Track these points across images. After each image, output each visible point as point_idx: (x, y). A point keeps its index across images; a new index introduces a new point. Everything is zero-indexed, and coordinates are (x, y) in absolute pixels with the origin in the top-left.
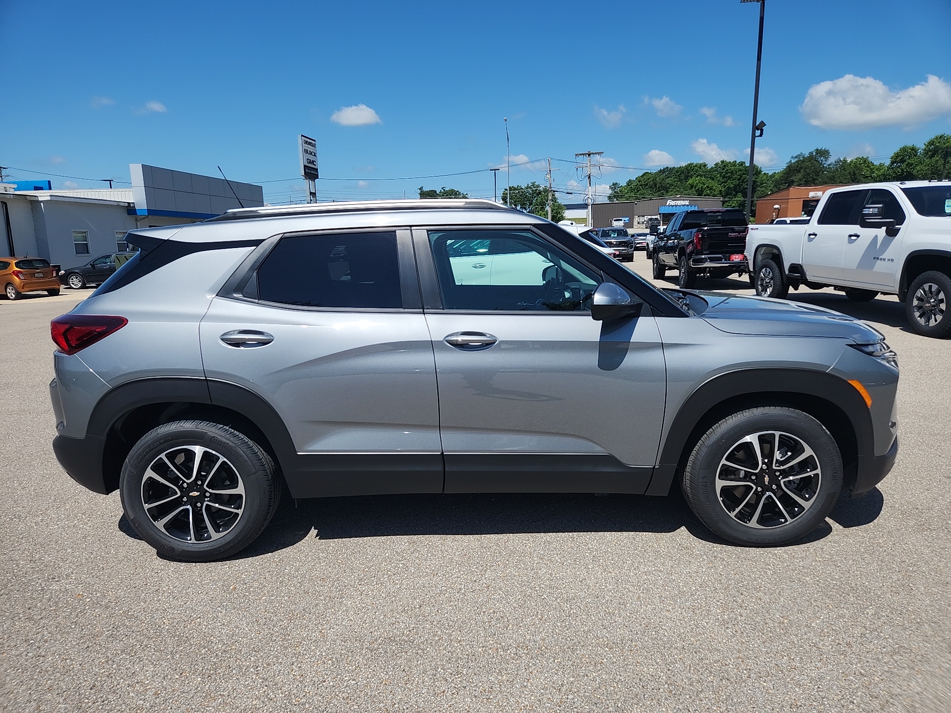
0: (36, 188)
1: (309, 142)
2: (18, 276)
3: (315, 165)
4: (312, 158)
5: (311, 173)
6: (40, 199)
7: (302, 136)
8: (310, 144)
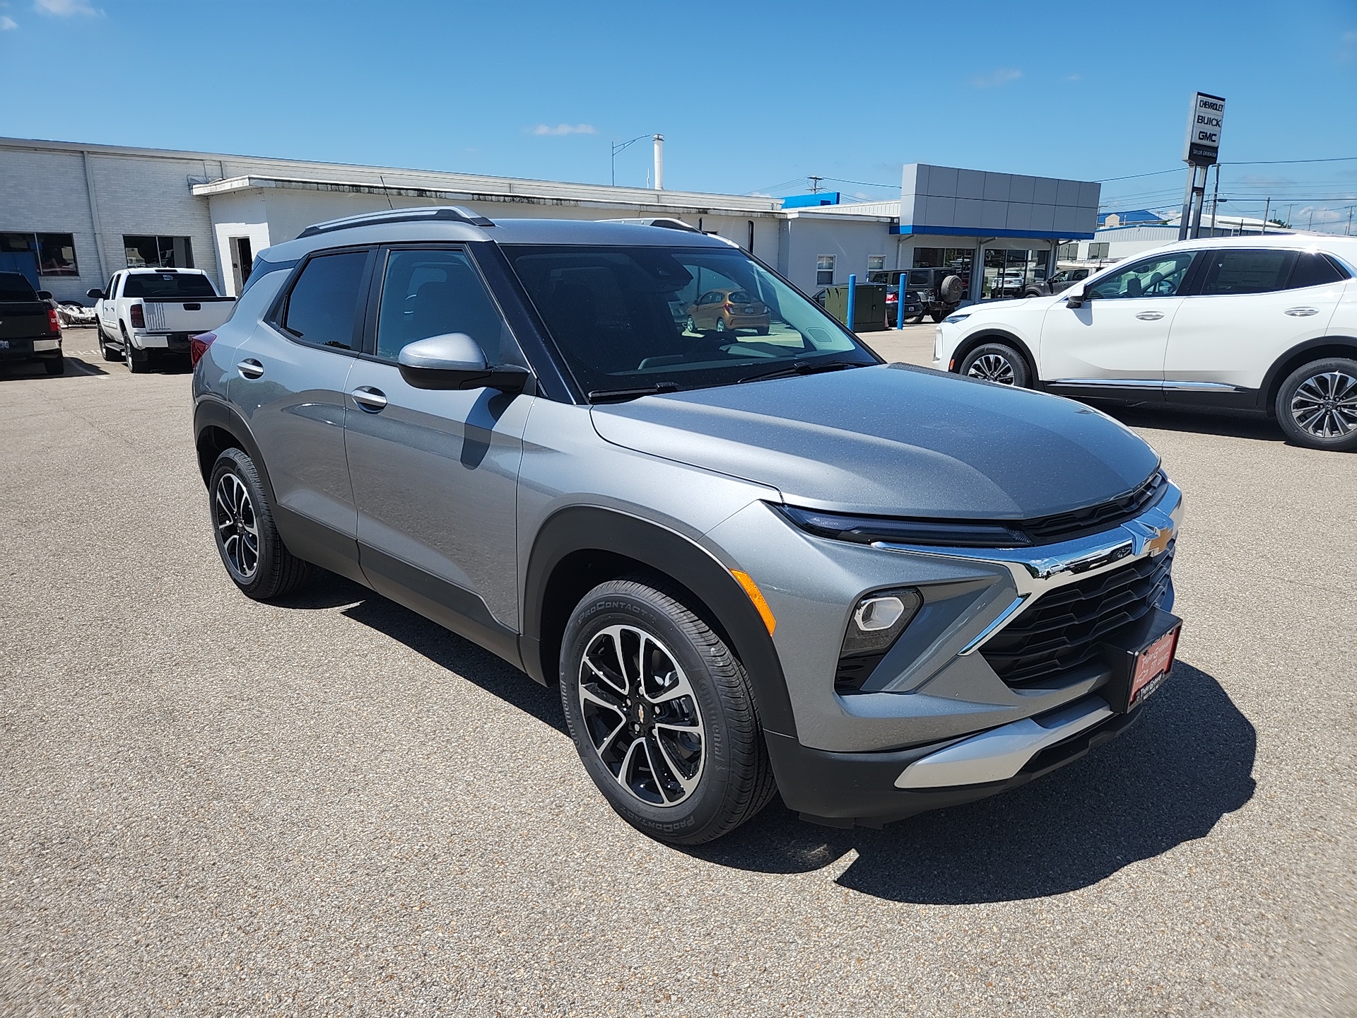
0: (823, 203)
1: (1212, 102)
2: (728, 311)
3: (1214, 141)
4: (1209, 129)
5: (1203, 155)
6: (789, 217)
7: (1199, 94)
8: (1213, 106)
